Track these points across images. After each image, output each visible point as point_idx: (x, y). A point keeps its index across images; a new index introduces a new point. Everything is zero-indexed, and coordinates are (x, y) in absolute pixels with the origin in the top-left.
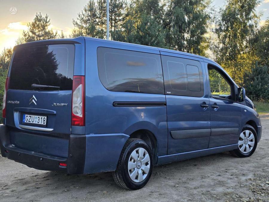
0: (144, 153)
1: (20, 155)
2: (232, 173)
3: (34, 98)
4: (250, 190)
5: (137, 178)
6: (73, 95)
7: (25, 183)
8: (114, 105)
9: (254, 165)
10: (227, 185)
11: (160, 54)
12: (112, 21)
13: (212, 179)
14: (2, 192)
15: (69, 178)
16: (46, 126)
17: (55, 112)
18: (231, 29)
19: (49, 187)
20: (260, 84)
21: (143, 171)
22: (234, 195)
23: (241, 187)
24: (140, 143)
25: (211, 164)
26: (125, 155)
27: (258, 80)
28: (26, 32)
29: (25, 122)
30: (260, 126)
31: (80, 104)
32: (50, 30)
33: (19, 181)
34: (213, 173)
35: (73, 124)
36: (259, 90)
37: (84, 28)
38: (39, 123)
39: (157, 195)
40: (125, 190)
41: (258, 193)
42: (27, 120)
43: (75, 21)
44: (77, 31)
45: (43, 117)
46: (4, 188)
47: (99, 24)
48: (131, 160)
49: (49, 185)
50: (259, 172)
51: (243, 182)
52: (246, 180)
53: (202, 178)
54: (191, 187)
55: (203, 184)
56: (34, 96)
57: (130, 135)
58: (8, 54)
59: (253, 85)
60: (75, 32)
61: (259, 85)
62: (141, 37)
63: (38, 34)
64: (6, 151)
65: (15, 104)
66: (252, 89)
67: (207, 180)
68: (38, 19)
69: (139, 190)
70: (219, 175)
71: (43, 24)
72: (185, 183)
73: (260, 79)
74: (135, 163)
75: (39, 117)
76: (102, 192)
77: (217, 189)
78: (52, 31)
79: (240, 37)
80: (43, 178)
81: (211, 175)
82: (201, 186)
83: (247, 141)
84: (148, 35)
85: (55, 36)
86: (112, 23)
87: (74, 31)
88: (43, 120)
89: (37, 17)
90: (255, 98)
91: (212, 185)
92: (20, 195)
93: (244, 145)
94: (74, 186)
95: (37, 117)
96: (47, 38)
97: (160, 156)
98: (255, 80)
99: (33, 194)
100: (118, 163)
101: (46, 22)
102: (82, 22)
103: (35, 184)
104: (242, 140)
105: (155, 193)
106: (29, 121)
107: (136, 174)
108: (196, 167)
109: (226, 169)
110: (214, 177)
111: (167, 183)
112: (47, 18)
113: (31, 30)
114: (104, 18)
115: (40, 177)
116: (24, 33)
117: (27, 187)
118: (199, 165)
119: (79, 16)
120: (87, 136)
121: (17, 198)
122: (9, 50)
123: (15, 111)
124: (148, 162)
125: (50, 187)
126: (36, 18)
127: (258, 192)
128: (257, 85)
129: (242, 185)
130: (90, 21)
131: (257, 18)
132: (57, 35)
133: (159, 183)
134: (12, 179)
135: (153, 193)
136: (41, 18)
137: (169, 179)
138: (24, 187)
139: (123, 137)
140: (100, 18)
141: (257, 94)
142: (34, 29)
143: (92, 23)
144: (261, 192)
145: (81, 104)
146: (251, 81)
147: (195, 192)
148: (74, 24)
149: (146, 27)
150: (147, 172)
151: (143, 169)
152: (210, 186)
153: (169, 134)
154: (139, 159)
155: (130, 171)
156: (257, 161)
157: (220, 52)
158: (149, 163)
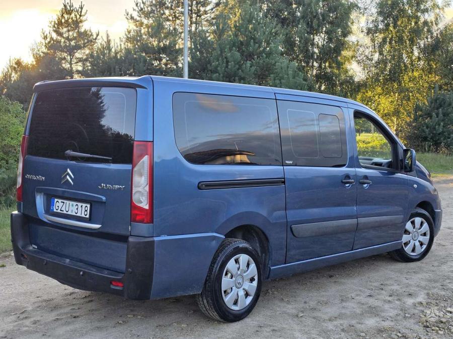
0: (248, 262)
1: (45, 264)
2: (391, 292)
3: (68, 174)
4: (420, 324)
5: (236, 303)
6: (134, 173)
7: (55, 307)
8: (199, 188)
9: (427, 275)
10: (383, 314)
11: (276, 99)
12: (192, 14)
13: (359, 303)
14: (18, 324)
15: (125, 299)
16: (90, 220)
17: (104, 198)
18: (394, 27)
19: (93, 314)
20: (442, 124)
21: (245, 292)
22: (395, 333)
23: (405, 317)
24: (241, 246)
25: (356, 274)
26: (217, 267)
27: (437, 117)
28: (47, 32)
29: (55, 210)
30: (439, 210)
31: (144, 188)
32: (87, 30)
33: (44, 304)
34: (360, 290)
35: (133, 219)
36: (439, 134)
37: (144, 26)
38: (77, 215)
39: (269, 332)
40: (216, 322)
41: (433, 330)
42: (57, 208)
43: (129, 14)
44: (132, 31)
45: (84, 205)
46: (22, 316)
47: (170, 18)
48: (226, 274)
49: (93, 312)
50: (435, 291)
51: (409, 309)
52: (414, 305)
53: (342, 300)
54: (324, 316)
55: (343, 311)
56: (69, 170)
57: (225, 236)
58: (16, 66)
59: (429, 125)
60: (129, 32)
61: (439, 125)
62: (242, 43)
63: (67, 35)
64: (23, 255)
65: (38, 181)
66: (427, 133)
67: (350, 304)
68: (67, 10)
69: (240, 322)
70: (370, 296)
71: (75, 19)
72: (314, 309)
73: (441, 115)
74: (234, 279)
75: (77, 205)
76: (179, 325)
77: (367, 322)
78: (90, 31)
79: (408, 42)
80: (84, 298)
81: (357, 295)
82: (340, 316)
83: (416, 235)
84: (252, 41)
85: (96, 39)
86: (191, 18)
87: (128, 30)
88: (83, 210)
89: (65, 6)
90: (432, 147)
91: (358, 314)
92: (48, 330)
93: (412, 242)
94: (134, 313)
95: (75, 203)
96: (82, 42)
97: (273, 266)
98: (433, 117)
99: (68, 328)
100: (206, 280)
101: (80, 16)
102: (142, 16)
103: (71, 310)
104: (409, 234)
105: (266, 329)
106: (61, 210)
107: (235, 297)
108: (332, 280)
109: (382, 284)
110: (362, 299)
111: (285, 309)
112: (82, 8)
113: (54, 29)
114: (178, 9)
115: (79, 297)
116: (44, 34)
117: (58, 314)
118: (337, 276)
119: (137, 4)
120: (156, 239)
121: (43, 335)
122: (18, 61)
123: (37, 192)
124: (254, 276)
125: (95, 316)
126: (64, 8)
127: (434, 328)
128: (436, 125)
129: (407, 315)
130: (154, 13)
131: (439, 9)
132: (99, 37)
133: (271, 309)
134: (33, 300)
135: (263, 329)
136: (72, 9)
137: (288, 302)
138: (52, 316)
139: (214, 238)
140: (172, 9)
141: (436, 141)
142: (60, 28)
143: (158, 17)
144: (438, 327)
145: (147, 188)
146: (427, 119)
147: (330, 326)
148: (127, 19)
149: (249, 27)
150: (253, 292)
151: (247, 288)
152: (354, 316)
153: (289, 229)
154: (239, 273)
155: (225, 292)
156: (432, 268)
157: (375, 67)
158: (256, 278)
